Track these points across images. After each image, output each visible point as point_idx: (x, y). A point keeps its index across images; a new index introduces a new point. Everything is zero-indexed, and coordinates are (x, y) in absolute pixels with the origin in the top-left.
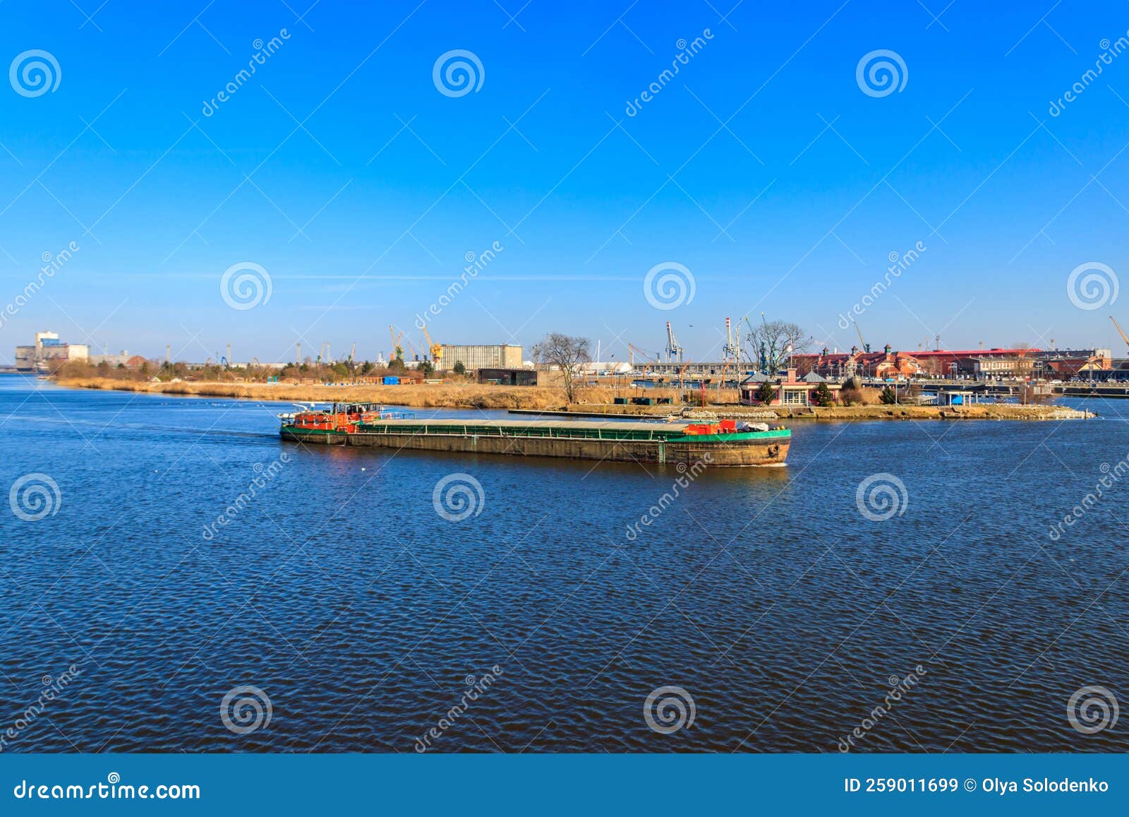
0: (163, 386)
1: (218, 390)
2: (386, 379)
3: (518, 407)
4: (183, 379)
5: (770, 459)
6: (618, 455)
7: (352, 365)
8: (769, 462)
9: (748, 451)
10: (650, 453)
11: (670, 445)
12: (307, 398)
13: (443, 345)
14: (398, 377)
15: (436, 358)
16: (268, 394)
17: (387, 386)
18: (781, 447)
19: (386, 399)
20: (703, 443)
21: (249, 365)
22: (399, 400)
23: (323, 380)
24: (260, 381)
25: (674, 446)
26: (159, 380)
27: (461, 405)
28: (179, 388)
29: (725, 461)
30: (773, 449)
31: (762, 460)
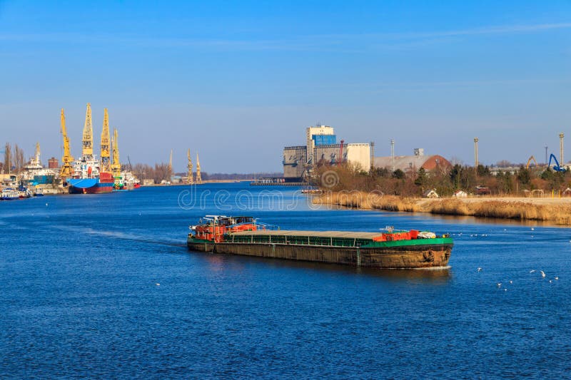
10: (353, 257)
11: (362, 250)
18: (434, 252)
25: (364, 251)
26: (435, 195)
29: (392, 264)
30: (427, 255)
31: (420, 263)
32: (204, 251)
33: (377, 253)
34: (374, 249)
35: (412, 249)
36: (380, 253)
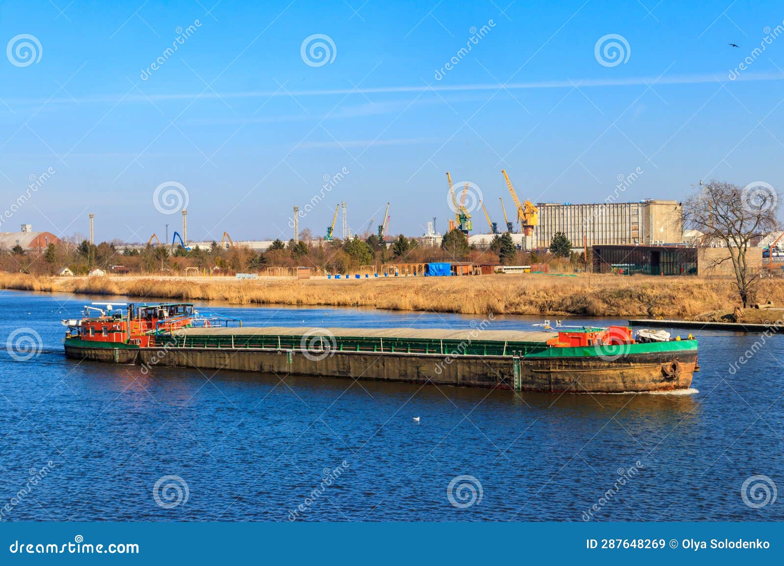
0: (76, 281)
1: (156, 289)
2: (433, 266)
3: (650, 315)
4: (109, 270)
5: (665, 384)
6: (464, 377)
7: (382, 242)
8: (665, 388)
9: (631, 371)
10: (502, 374)
11: (526, 362)
12: (294, 301)
13: (539, 205)
14: (451, 263)
15: (527, 227)
16: (232, 295)
17: (430, 279)
18: (681, 365)
19: (422, 302)
20: (568, 359)
21: (214, 244)
22: (445, 303)
23: (329, 269)
24: (226, 272)
25: (532, 363)
26: (70, 272)
27: (548, 312)
28: (98, 285)
29: (599, 386)
30: (668, 369)
31: (653, 384)
32: (111, 361)
33: (566, 366)
34: (560, 360)
35: (643, 360)
36: (574, 367)
